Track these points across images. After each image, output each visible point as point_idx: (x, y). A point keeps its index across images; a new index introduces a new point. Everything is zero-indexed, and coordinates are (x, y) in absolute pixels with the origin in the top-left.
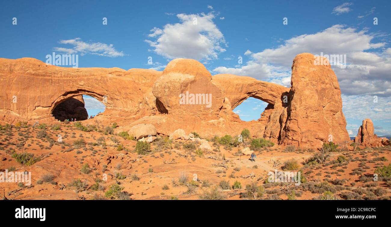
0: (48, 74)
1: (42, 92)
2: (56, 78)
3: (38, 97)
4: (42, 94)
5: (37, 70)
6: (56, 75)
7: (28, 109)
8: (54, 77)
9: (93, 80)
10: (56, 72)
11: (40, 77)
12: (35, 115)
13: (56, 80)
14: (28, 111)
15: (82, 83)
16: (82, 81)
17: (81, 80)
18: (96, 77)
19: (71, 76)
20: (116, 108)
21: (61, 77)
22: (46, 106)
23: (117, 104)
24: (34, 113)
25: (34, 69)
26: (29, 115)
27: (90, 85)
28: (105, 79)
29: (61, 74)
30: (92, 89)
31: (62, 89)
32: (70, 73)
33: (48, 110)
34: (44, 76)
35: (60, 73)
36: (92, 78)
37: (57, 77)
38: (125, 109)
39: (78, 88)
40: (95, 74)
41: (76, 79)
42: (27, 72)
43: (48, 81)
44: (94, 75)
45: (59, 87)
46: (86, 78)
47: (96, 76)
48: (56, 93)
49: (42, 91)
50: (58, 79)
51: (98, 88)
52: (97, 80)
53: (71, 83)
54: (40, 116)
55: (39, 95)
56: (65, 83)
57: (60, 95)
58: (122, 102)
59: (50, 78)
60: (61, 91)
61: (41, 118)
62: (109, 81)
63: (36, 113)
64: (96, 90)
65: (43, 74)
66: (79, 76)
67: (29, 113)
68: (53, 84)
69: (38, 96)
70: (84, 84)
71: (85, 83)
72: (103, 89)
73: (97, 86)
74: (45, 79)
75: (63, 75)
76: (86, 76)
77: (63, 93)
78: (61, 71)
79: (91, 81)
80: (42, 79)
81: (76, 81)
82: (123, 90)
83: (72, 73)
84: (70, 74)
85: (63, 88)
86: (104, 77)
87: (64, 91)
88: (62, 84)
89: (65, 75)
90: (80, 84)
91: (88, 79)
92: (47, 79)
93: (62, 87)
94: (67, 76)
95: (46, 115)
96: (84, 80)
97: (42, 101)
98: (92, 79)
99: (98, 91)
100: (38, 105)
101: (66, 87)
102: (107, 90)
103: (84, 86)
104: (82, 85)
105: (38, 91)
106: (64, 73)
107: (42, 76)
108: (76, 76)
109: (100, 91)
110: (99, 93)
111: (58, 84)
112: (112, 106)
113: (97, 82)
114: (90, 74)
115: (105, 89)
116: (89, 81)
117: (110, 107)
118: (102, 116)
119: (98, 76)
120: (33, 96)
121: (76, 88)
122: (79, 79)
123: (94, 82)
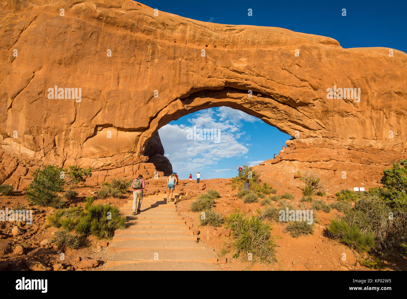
0: (145, 26)
1: (121, 81)
2: (167, 42)
3: (109, 94)
4: (120, 87)
6: (167, 33)
7: (68, 131)
8: (163, 36)
9: (276, 57)
11: (121, 32)
12: (93, 154)
13: (169, 47)
14: (67, 140)
15: (241, 64)
16: (243, 59)
17: (241, 56)
18: (284, 48)
19: (210, 41)
20: (334, 142)
21: (183, 39)
22: (132, 127)
23: (338, 129)
24: (89, 147)
25: (102, 2)
26: (70, 153)
27: (263, 73)
28: (313, 53)
29: (184, 32)
30: (269, 85)
31: (184, 79)
32: (210, 31)
33: (136, 142)
34: (132, 28)
35: (181, 27)
36: (270, 51)
37: (169, 39)
38: (372, 142)
39: (229, 80)
41: (226, 50)
42: (77, 5)
43: (141, 46)
44: (277, 43)
45: (173, 71)
46: (253, 50)
47: (285, 44)
48: (165, 88)
49: (122, 76)
50: (172, 43)
51: (287, 80)
53: (210, 63)
54: (109, 160)
55: (112, 86)
56: (192, 59)
57: (175, 96)
58: (363, 123)
59: (151, 37)
60: (179, 84)
61: (110, 167)
62: (325, 59)
63: (98, 147)
66: (234, 44)
67: (71, 146)
68: (156, 61)
69: (106, 90)
70: (248, 68)
71: (250, 64)
72: (304, 83)
74: (134, 39)
75: (188, 35)
76: (253, 44)
77: (184, 90)
78: (184, 21)
79: (269, 58)
80: (124, 37)
81: (224, 56)
82: (372, 84)
83: (215, 34)
84: (210, 36)
85: (187, 74)
86: (309, 49)
87: (188, 83)
88: (183, 61)
89: (194, 36)
90: (236, 65)
91: (261, 55)
92: (140, 41)
93: (184, 71)
94: (200, 41)
95: (127, 155)
96: (247, 55)
97: (121, 109)
98: (273, 53)
99: (287, 91)
100: (104, 121)
101: (195, 73)
102: (319, 85)
103: (247, 72)
104: (239, 71)
105: (107, 77)
106: (191, 28)
107: (125, 27)
108: (226, 43)
109: (294, 90)
110: (292, 94)
111: (171, 62)
112: (316, 137)
113: (288, 62)
114: (265, 40)
115: (312, 84)
116: (263, 61)
117: (309, 139)
118: (294, 163)
119: (292, 45)
120: (89, 89)
121: (222, 77)
122: (233, 53)
123: (278, 64)
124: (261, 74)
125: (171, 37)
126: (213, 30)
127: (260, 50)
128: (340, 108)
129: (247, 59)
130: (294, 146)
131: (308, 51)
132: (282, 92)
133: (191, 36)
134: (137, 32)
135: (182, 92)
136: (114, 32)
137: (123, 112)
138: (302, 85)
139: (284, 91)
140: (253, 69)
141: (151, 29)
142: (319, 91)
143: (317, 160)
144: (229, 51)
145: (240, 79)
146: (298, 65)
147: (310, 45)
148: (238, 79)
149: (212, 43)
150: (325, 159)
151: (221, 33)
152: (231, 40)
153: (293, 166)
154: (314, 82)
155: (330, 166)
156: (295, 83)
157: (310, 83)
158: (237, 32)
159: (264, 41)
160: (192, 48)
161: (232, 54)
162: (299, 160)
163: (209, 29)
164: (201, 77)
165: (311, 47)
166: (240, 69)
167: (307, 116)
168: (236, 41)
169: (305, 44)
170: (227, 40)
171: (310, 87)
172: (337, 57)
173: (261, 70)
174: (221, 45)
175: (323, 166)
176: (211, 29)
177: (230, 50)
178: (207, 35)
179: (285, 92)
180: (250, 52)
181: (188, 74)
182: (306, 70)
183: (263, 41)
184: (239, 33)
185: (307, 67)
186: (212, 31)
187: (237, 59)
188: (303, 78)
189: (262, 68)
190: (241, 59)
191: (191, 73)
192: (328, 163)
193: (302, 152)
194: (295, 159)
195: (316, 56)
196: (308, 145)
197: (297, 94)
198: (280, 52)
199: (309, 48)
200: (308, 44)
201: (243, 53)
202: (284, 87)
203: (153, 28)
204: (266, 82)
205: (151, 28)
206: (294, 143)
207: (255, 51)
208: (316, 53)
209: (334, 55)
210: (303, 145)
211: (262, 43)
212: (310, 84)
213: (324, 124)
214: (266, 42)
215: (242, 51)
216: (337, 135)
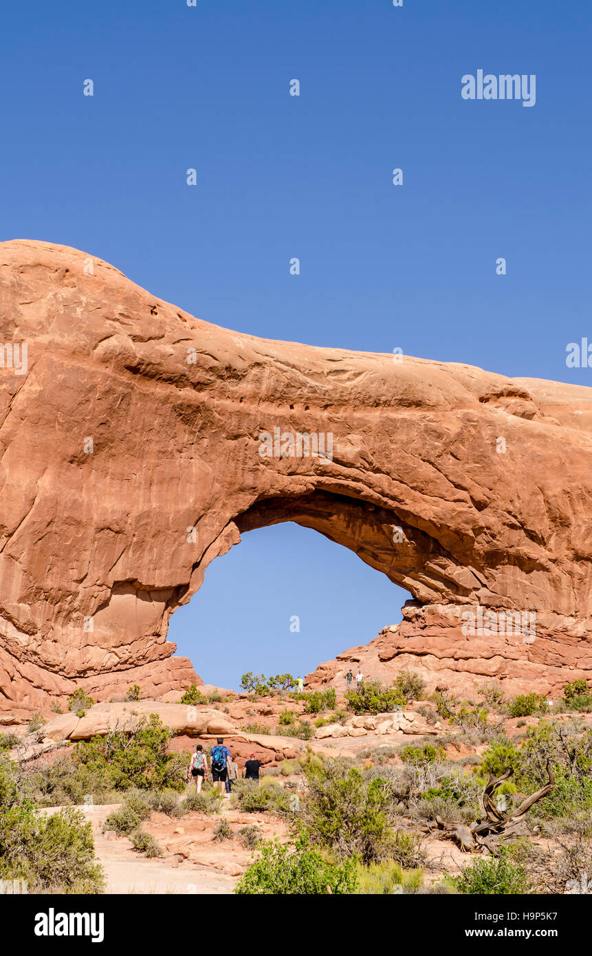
0: (200, 375)
2: (228, 404)
3: (139, 518)
4: (153, 505)
5: (150, 339)
6: (232, 385)
7: (75, 595)
8: (223, 393)
10: (239, 365)
11: (161, 390)
13: (230, 413)
15: (350, 447)
16: (354, 437)
17: (351, 429)
18: (430, 415)
19: (300, 397)
21: (256, 397)
25: (137, 331)
26: (71, 637)
27: (387, 466)
28: (483, 433)
29: (258, 380)
30: (395, 492)
31: (249, 480)
32: (302, 378)
34: (179, 380)
35: (255, 371)
36: (404, 420)
37: (232, 396)
38: (568, 622)
39: (323, 479)
40: (433, 396)
41: (325, 416)
42: (104, 343)
43: (188, 414)
44: (419, 404)
45: (232, 464)
46: (374, 416)
47: (433, 407)
49: (155, 479)
52: (439, 436)
54: (126, 652)
55: (141, 507)
57: (228, 516)
58: (556, 583)
59: (203, 396)
63: (111, 626)
64: (414, 500)
65: (180, 366)
66: (342, 403)
67: (75, 625)
68: (206, 442)
69: (134, 514)
70: (362, 456)
72: (461, 494)
73: (427, 470)
74: (178, 402)
75: (264, 387)
78: (260, 359)
79: (402, 436)
80: (166, 400)
83: (310, 382)
84: (301, 386)
86: (476, 424)
91: (387, 428)
93: (250, 464)
94: (282, 398)
96: (363, 428)
97: (151, 549)
98: (409, 426)
99: (426, 506)
100: (125, 574)
101: (267, 465)
102: (488, 500)
103: (359, 465)
104: (344, 460)
105: (135, 483)
106: (272, 372)
107: (170, 380)
108: (326, 402)
109: (442, 506)
110: (436, 515)
111: (232, 443)
112: (467, 603)
113: (436, 448)
114: (399, 397)
115: (475, 498)
116: (391, 441)
117: (455, 607)
118: (426, 661)
119: (446, 413)
120: (113, 512)
121: (312, 473)
122: (337, 422)
123: (416, 449)
124: (384, 469)
125: (236, 392)
126: (306, 372)
127: (388, 418)
128: (519, 550)
129: (361, 437)
130: (423, 621)
131: (475, 427)
132: (418, 509)
133: (269, 389)
134: (185, 386)
135: (241, 507)
136: (152, 390)
137: (155, 555)
138: (456, 497)
139: (423, 508)
140: (371, 458)
141: (209, 380)
142: (486, 511)
143: (469, 654)
144: (330, 419)
145: (343, 478)
146: (452, 454)
147: (479, 415)
148: (340, 477)
149: (302, 400)
150: (485, 654)
151: (320, 379)
152: (338, 396)
153: (423, 665)
154: (479, 494)
155: (494, 669)
156: (444, 493)
157: (472, 494)
158: (349, 379)
159: (395, 400)
160: (269, 414)
161: (336, 425)
162: (436, 654)
163: (299, 370)
164: (277, 475)
165: (480, 421)
166: (347, 458)
167: (456, 558)
168: (346, 398)
169: (471, 411)
170: (329, 395)
171: (471, 504)
172: (525, 445)
173: (384, 460)
174: (317, 405)
175: (481, 670)
176: (302, 370)
177: (333, 415)
178: (297, 385)
179: (425, 510)
180: (369, 422)
181: (258, 469)
182: (467, 466)
183: (394, 398)
184: (353, 379)
185: (470, 462)
186: (305, 374)
187: (343, 435)
188: (458, 481)
189: (387, 457)
190: (349, 437)
191: (262, 467)
192: (490, 662)
193: (440, 635)
194: (429, 651)
195: (487, 439)
196: (452, 619)
197: (445, 515)
198: (422, 424)
199: (477, 421)
200: (476, 412)
201: (355, 423)
202: (424, 500)
203: (211, 378)
204: (390, 484)
205: (209, 378)
206: (422, 614)
207: (379, 420)
208: (489, 432)
209: (520, 439)
210: (440, 621)
211: (392, 403)
212: (471, 497)
213: (487, 578)
214: (400, 400)
215: (354, 419)
216: (508, 602)
